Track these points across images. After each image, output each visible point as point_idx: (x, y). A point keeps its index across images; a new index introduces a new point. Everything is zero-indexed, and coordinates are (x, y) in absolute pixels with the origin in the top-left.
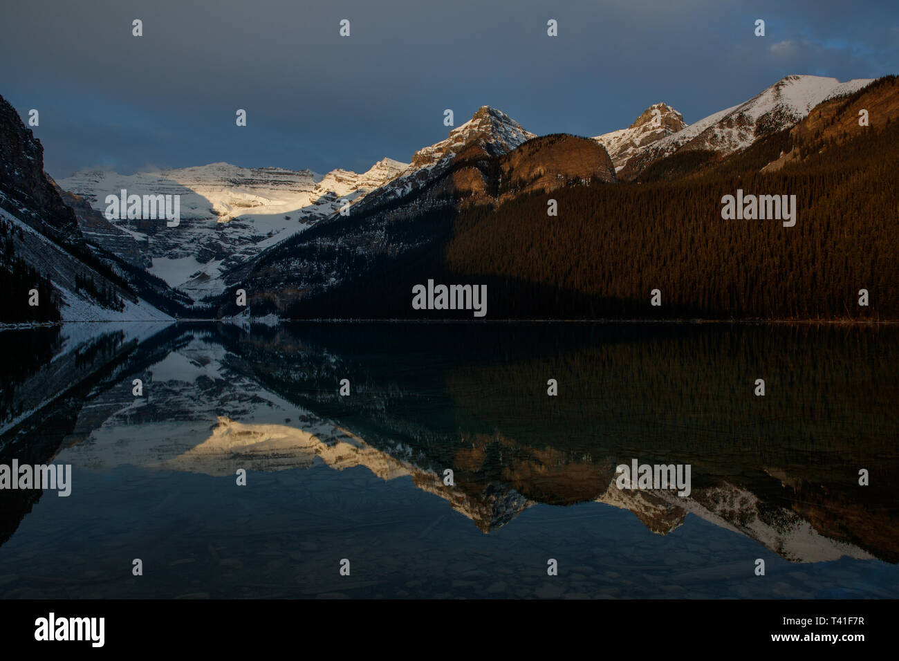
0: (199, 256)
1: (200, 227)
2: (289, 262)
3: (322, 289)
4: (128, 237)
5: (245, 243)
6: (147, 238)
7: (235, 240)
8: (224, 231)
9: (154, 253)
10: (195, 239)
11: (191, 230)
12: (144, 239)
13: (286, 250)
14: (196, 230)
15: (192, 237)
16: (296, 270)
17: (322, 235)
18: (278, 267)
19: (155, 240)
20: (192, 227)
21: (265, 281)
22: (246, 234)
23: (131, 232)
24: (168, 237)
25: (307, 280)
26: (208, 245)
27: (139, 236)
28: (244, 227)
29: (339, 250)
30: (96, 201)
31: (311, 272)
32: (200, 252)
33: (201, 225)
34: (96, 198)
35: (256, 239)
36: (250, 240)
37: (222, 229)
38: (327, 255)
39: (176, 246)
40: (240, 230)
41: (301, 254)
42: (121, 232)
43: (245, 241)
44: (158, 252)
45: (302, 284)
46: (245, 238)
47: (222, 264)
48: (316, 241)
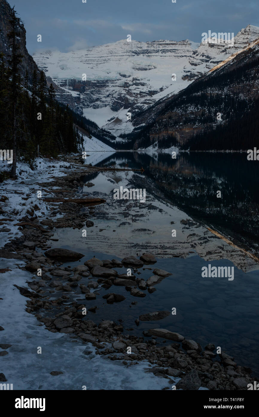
0: (112, 106)
1: (113, 86)
2: (187, 108)
3: (212, 127)
4: (68, 95)
5: (144, 96)
6: (79, 95)
7: (137, 94)
8: (130, 88)
9: (84, 105)
10: (110, 94)
11: (107, 88)
12: (78, 96)
13: (184, 98)
14: (111, 88)
15: (108, 93)
16: (192, 113)
17: (211, 86)
18: (178, 111)
19: (84, 96)
20: (108, 86)
21: (168, 121)
22: (145, 89)
23: (70, 91)
24: (92, 94)
25: (200, 121)
26: (118, 99)
27: (74, 94)
28: (143, 85)
29: (225, 97)
30: (47, 71)
31: (203, 114)
32: (114, 104)
33: (113, 84)
34: (47, 69)
35: (152, 93)
36: (148, 94)
37: (128, 87)
38: (216, 102)
39: (97, 100)
40: (140, 87)
41: (196, 101)
42: (63, 91)
43: (144, 94)
44: (86, 104)
45: (197, 124)
46: (144, 93)
47: (129, 112)
48: (207, 91)
